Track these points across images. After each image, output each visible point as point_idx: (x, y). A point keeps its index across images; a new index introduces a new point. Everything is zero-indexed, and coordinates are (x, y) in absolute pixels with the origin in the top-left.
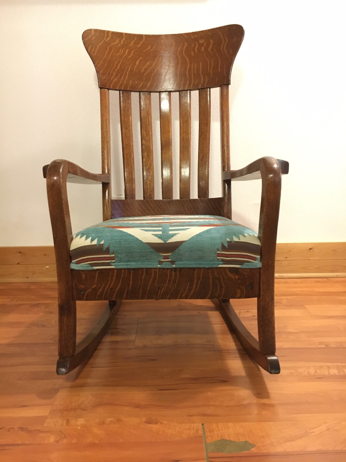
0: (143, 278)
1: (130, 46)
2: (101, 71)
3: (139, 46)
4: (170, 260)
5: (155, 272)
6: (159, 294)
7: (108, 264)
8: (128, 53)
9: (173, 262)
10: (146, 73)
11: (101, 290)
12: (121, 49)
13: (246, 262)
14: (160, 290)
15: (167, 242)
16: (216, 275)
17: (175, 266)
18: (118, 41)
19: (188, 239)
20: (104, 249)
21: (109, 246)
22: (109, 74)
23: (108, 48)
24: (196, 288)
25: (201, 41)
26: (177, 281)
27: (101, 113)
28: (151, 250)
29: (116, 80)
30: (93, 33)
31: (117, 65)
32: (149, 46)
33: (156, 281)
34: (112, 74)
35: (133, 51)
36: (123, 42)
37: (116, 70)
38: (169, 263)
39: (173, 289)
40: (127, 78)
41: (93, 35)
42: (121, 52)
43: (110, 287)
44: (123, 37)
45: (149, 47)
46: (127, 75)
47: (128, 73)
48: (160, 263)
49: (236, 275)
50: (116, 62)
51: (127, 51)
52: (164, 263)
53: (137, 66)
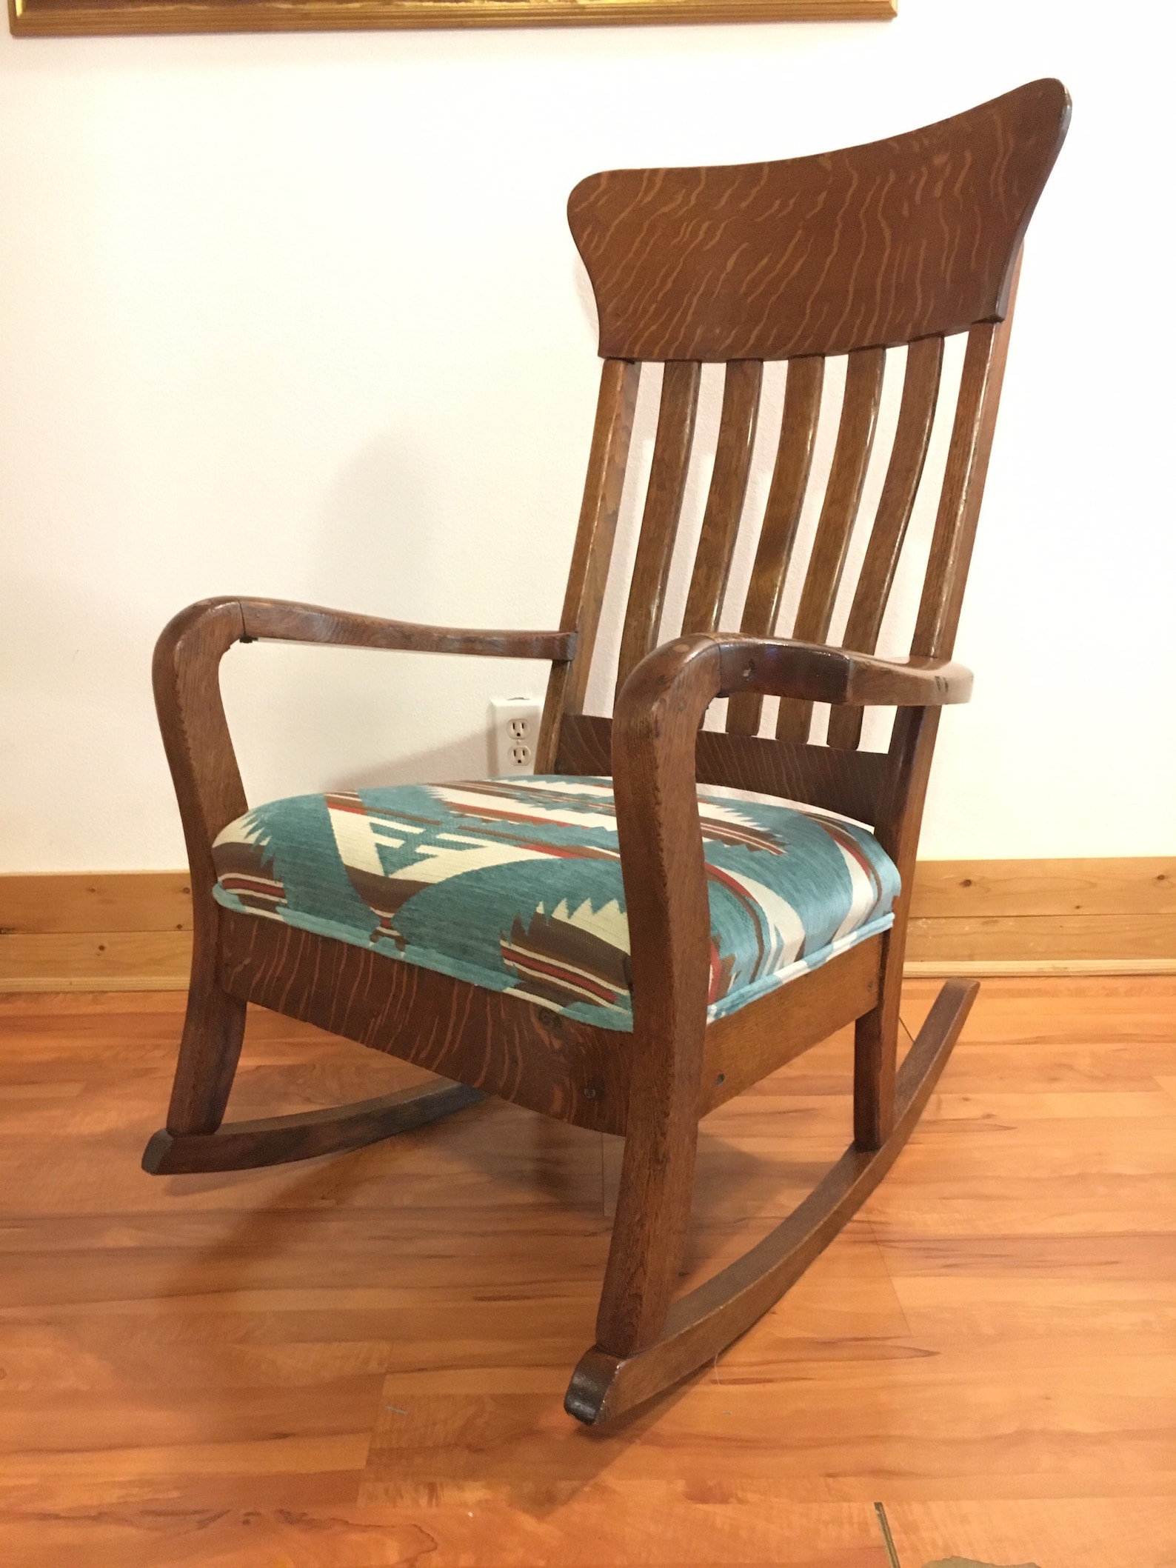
0: (340, 971)
1: (716, 208)
2: (611, 305)
3: (744, 205)
4: (395, 933)
5: (367, 962)
6: (370, 1029)
7: (271, 906)
8: (706, 233)
9: (401, 942)
10: (754, 295)
11: (258, 976)
12: (685, 224)
13: (582, 1001)
14: (373, 1020)
15: (391, 876)
16: (503, 1015)
17: (405, 957)
18: (680, 198)
19: (441, 880)
20: (264, 861)
21: (274, 854)
22: (635, 310)
23: (646, 226)
24: (452, 1043)
25: (939, 160)
26: (411, 1004)
27: (595, 438)
28: (350, 890)
29: (654, 328)
30: (604, 182)
31: (663, 282)
32: (777, 199)
33: (367, 990)
34: (645, 311)
35: (723, 225)
36: (697, 198)
37: (661, 295)
38: (392, 942)
39: (401, 1026)
40: (689, 318)
41: (605, 192)
42: (685, 234)
43: (276, 975)
44: (700, 181)
45: (778, 202)
46: (691, 311)
47: (695, 301)
48: (376, 936)
49: (556, 1037)
50: (664, 270)
51: (705, 226)
52: (382, 939)
53: (727, 274)
